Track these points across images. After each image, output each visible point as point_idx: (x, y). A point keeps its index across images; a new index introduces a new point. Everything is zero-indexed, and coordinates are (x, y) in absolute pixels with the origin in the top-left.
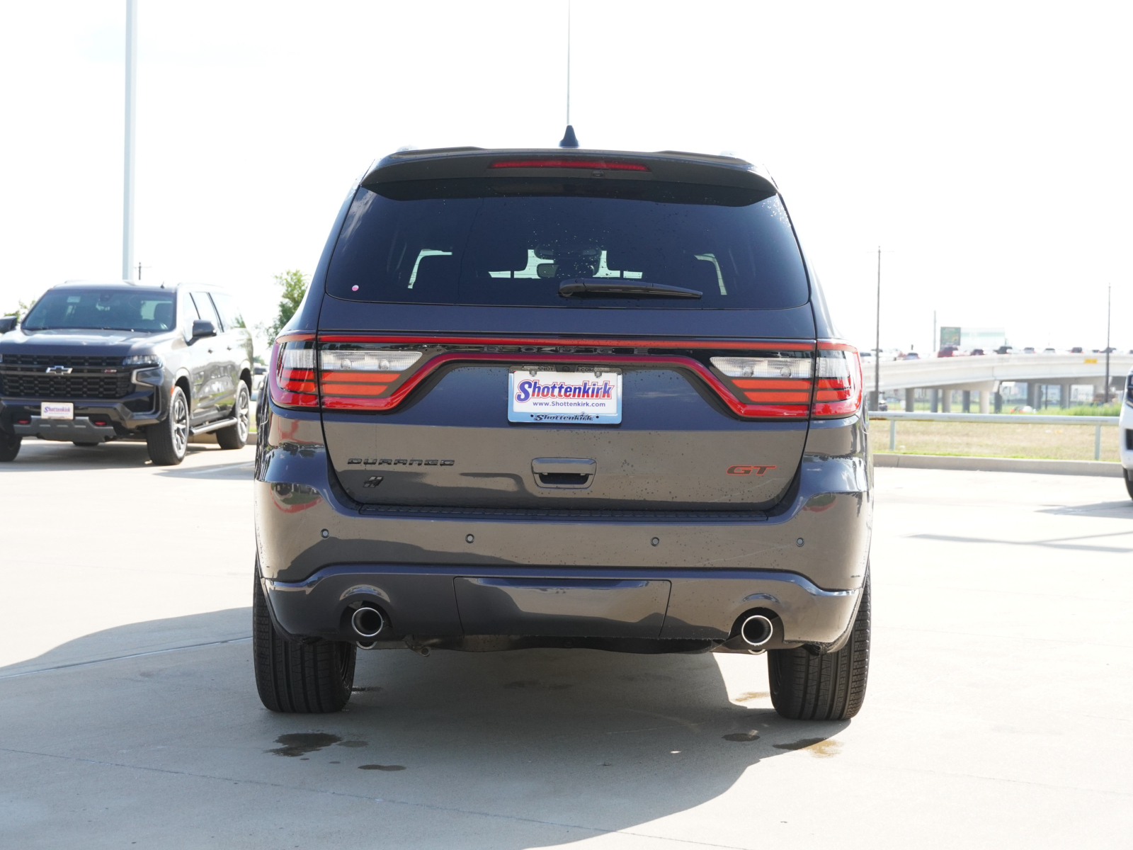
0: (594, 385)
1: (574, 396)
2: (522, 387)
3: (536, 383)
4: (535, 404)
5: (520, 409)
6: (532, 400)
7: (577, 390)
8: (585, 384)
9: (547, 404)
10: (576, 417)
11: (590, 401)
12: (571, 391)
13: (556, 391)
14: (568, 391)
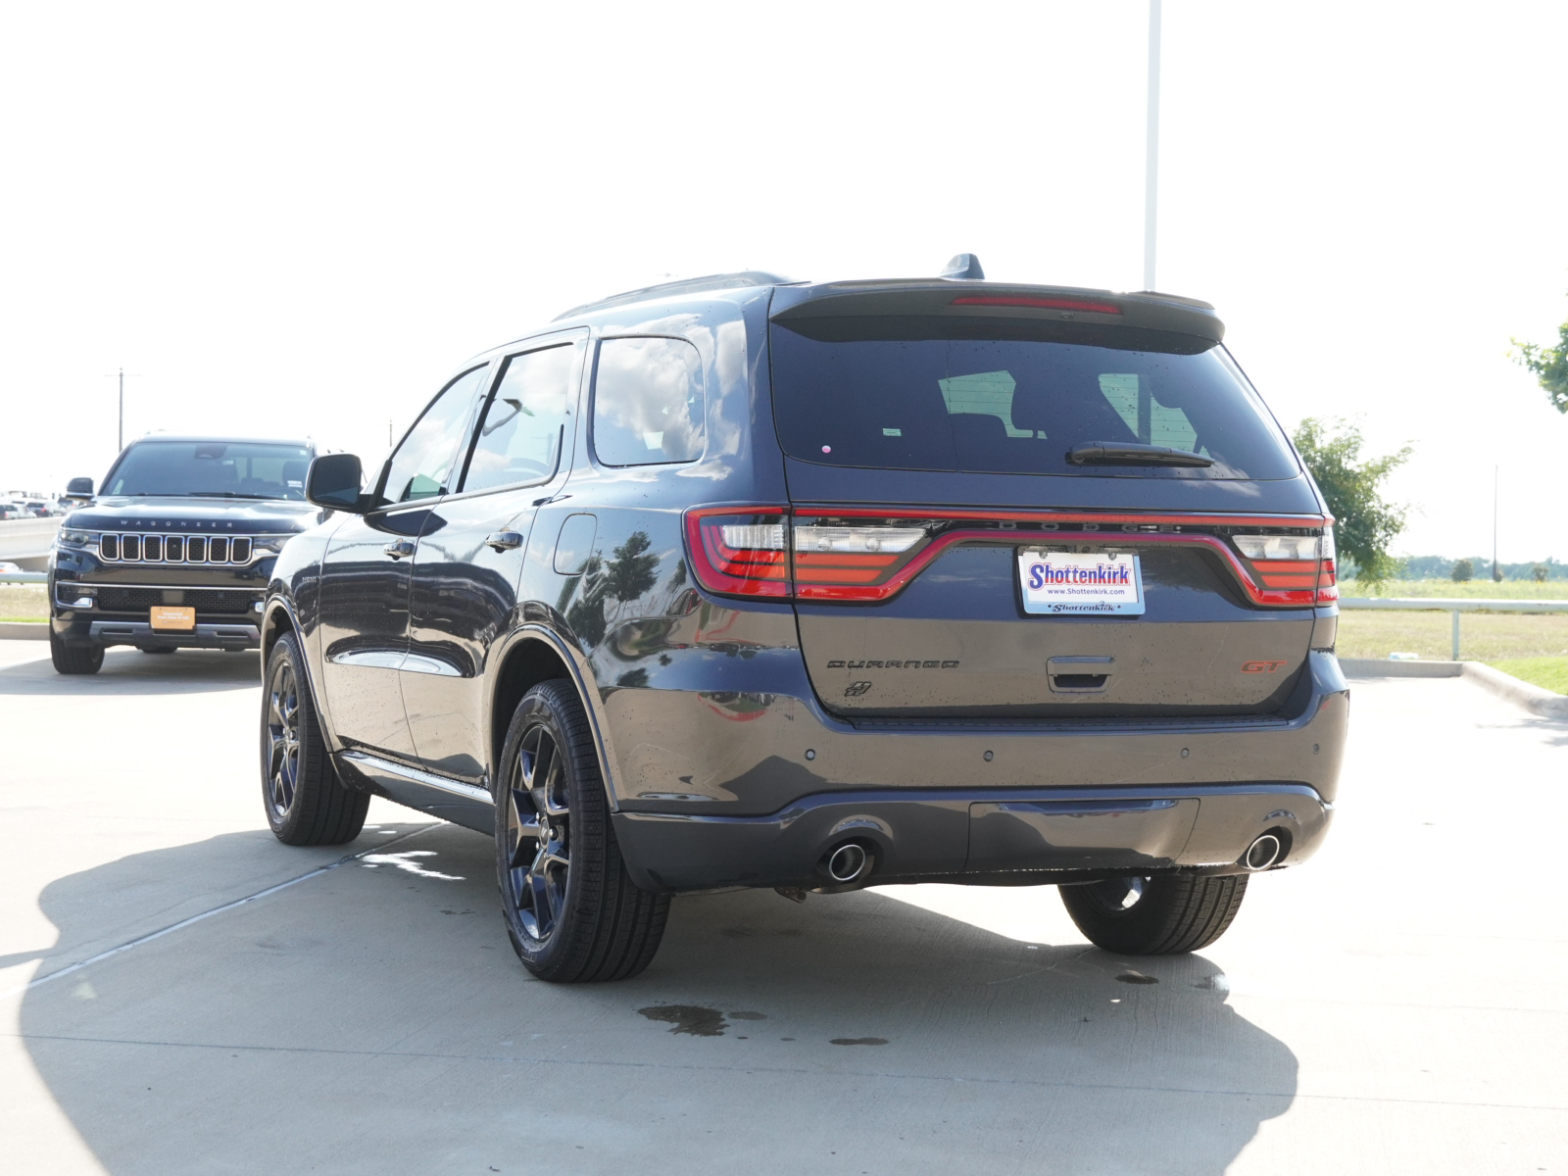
0: (1110, 568)
1: (1090, 582)
2: (1033, 571)
3: (1047, 567)
4: (1050, 592)
5: (1036, 599)
6: (1046, 587)
7: (1093, 575)
8: (1100, 568)
9: (1063, 592)
10: (1097, 608)
11: (1109, 587)
12: (1086, 576)
13: (1071, 575)
14: (1083, 576)
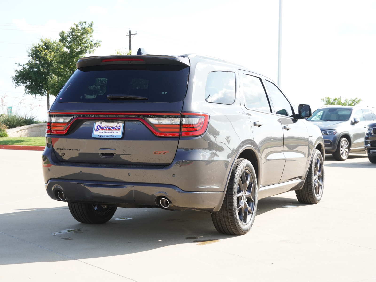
0: (116, 126)
1: (110, 130)
2: (97, 127)
3: (101, 126)
5: (96, 134)
6: (99, 131)
7: (112, 128)
8: (114, 126)
9: (103, 132)
10: (110, 136)
11: (115, 131)
12: (110, 128)
13: (106, 128)
14: (109, 128)
